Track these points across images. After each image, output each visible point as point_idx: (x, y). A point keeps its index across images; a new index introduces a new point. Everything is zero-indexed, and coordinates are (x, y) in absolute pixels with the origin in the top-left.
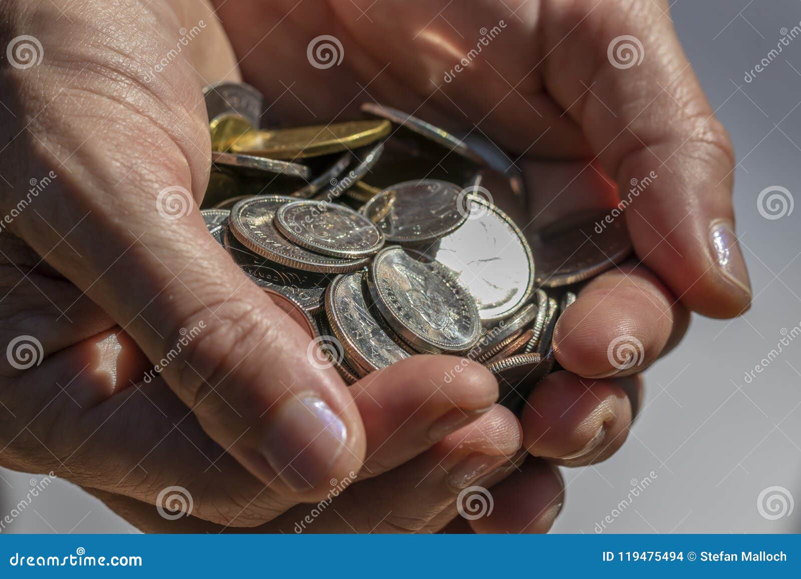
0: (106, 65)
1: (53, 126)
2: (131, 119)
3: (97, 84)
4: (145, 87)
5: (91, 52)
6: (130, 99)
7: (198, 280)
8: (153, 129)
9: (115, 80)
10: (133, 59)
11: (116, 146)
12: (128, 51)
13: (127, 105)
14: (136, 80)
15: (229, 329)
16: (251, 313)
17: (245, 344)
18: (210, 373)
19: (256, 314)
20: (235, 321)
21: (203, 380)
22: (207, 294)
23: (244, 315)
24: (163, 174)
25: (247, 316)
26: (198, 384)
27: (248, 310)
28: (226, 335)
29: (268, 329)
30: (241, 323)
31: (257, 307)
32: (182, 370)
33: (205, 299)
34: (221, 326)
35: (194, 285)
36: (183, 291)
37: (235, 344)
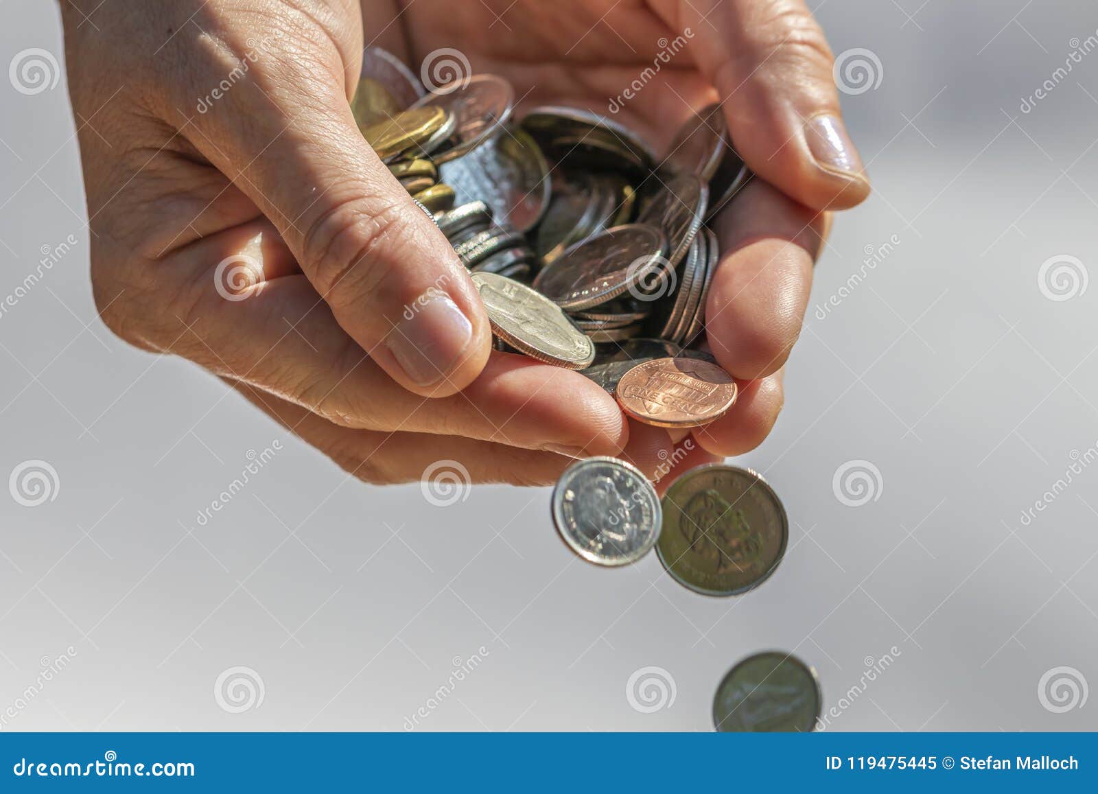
1: (211, 22)
7: (340, 176)
8: (307, 25)
15: (367, 223)
16: (390, 211)
17: (381, 240)
18: (345, 265)
19: (394, 212)
20: (374, 216)
21: (338, 272)
22: (349, 189)
23: (383, 211)
24: (318, 71)
25: (386, 214)
26: (334, 275)
27: (387, 206)
28: (363, 229)
29: (403, 227)
30: (381, 218)
31: (396, 205)
32: (320, 262)
33: (346, 194)
34: (359, 221)
35: (337, 180)
36: (326, 185)
37: (372, 238)
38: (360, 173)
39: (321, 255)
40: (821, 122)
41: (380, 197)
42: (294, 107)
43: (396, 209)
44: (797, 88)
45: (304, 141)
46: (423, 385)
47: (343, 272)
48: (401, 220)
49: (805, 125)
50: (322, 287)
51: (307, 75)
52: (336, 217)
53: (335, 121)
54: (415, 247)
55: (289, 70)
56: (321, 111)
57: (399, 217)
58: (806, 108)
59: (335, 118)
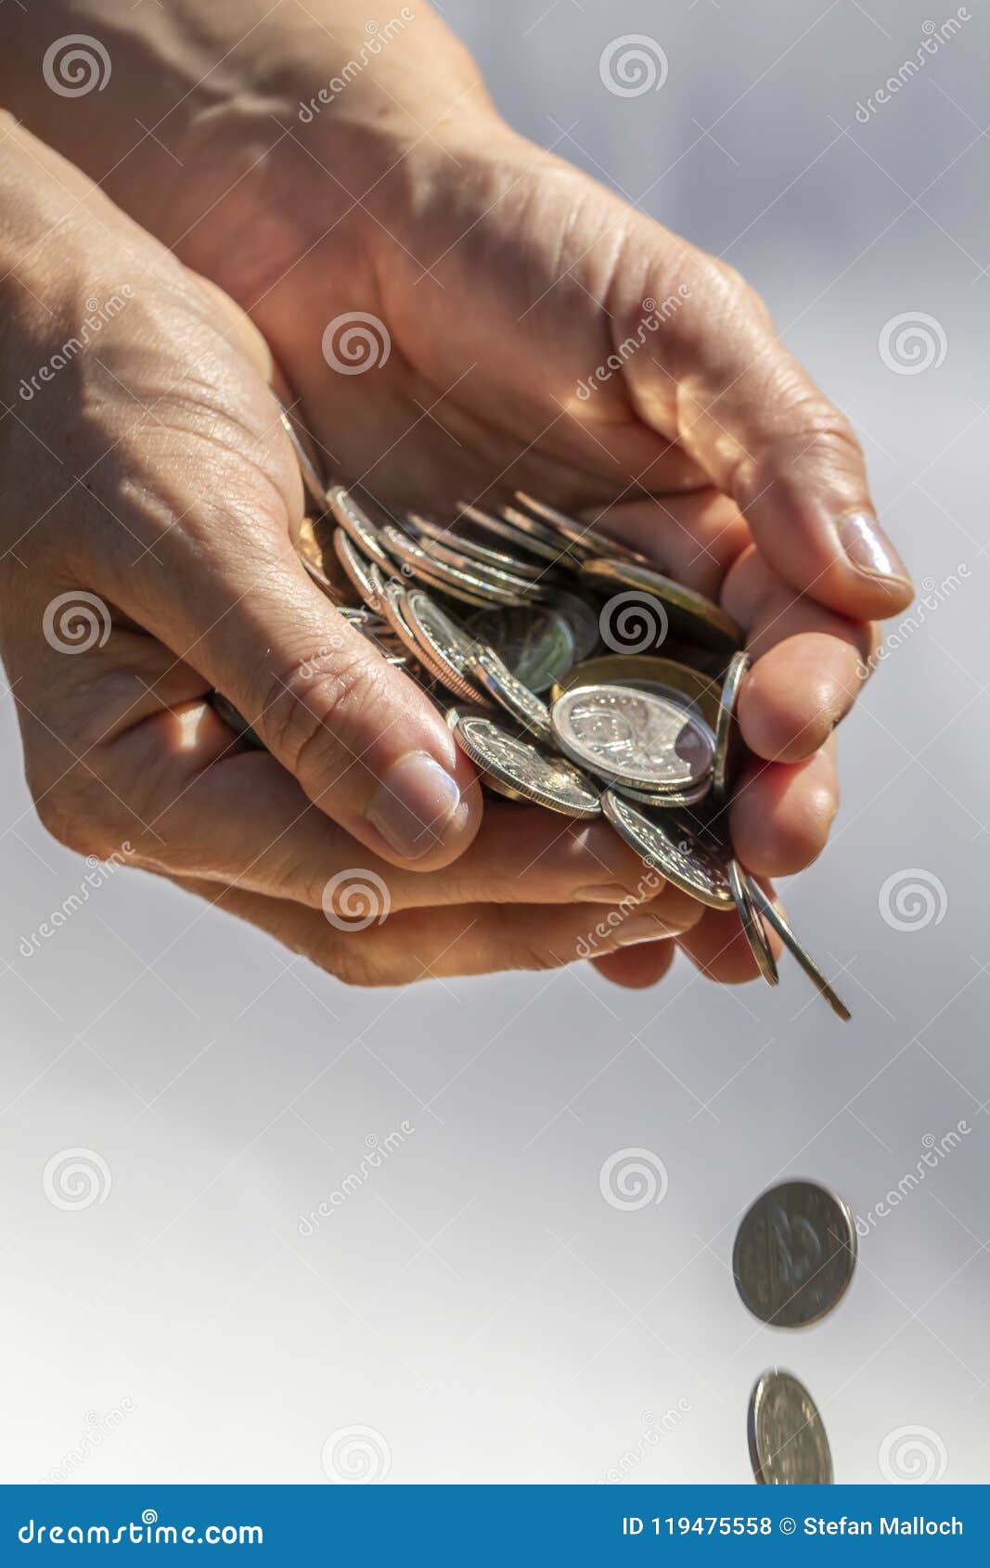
0: (188, 398)
1: (136, 471)
2: (220, 456)
3: (180, 420)
4: (232, 419)
5: (172, 386)
6: (218, 435)
7: (296, 633)
8: (243, 468)
9: (200, 414)
10: (216, 389)
11: (208, 487)
12: (210, 380)
13: (215, 441)
14: (221, 412)
15: (331, 684)
16: (355, 666)
17: (348, 700)
18: (311, 734)
19: (360, 667)
20: (337, 675)
21: (305, 740)
22: (308, 647)
23: (350, 666)
24: (259, 517)
25: (351, 670)
26: (299, 745)
27: (352, 662)
28: (327, 691)
29: (373, 683)
30: (344, 677)
31: (362, 659)
32: (283, 731)
33: (304, 653)
34: (322, 681)
35: (293, 638)
36: (281, 644)
37: (338, 700)
38: (319, 628)
39: (284, 723)
40: (855, 520)
41: (341, 652)
42: (237, 560)
43: (363, 663)
44: (825, 483)
45: (254, 596)
46: (410, 859)
47: (310, 739)
48: (369, 677)
49: (838, 525)
50: (287, 759)
51: (249, 522)
52: (294, 681)
53: (284, 572)
54: (387, 705)
55: (229, 521)
56: (269, 562)
57: (366, 673)
58: (838, 505)
59: (285, 569)
